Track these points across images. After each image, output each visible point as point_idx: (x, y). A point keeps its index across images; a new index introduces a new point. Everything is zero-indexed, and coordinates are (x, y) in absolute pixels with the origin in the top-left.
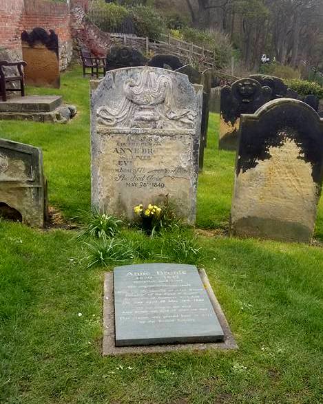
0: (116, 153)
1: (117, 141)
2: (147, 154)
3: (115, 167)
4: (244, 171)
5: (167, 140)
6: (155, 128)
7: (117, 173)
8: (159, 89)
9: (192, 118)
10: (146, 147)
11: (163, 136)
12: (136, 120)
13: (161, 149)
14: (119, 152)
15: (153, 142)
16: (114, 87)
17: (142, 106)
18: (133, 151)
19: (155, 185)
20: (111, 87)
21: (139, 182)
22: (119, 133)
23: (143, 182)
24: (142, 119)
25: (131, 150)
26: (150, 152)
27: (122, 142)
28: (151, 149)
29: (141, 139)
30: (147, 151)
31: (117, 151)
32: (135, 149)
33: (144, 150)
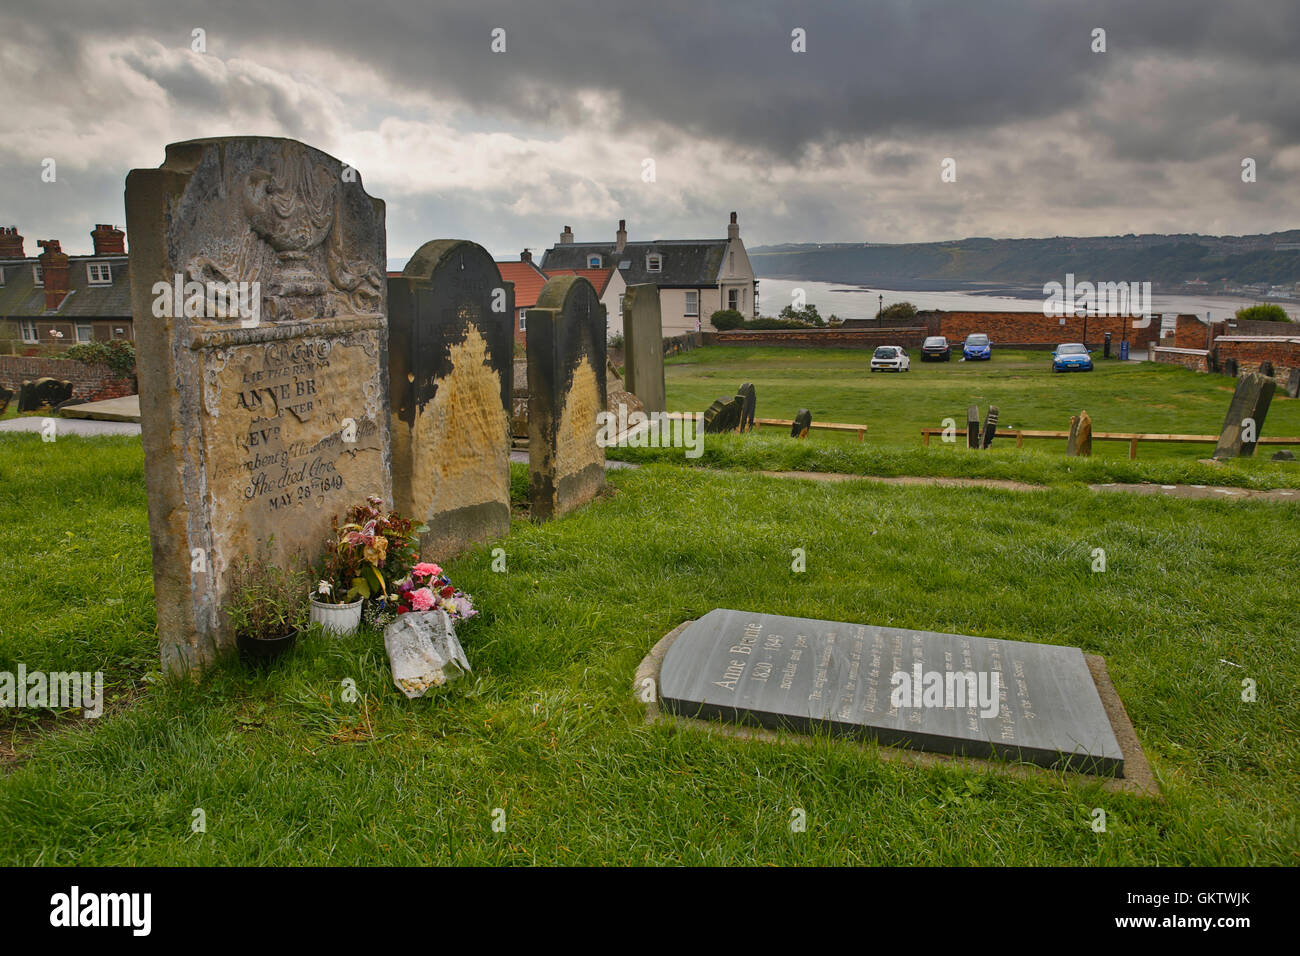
0: (241, 407)
1: (242, 367)
2: (306, 398)
3: (242, 456)
4: (422, 410)
5: (341, 350)
6: (322, 315)
7: (247, 475)
9: (377, 282)
10: (302, 378)
11: (333, 337)
12: (287, 295)
13: (330, 376)
14: (249, 401)
15: (314, 360)
16: (222, 193)
17: (291, 254)
18: (279, 395)
19: (326, 486)
20: (216, 194)
21: (293, 489)
22: (250, 342)
23: (305, 484)
24: (297, 293)
25: (274, 391)
26: (311, 391)
27: (253, 370)
28: (313, 381)
29: (293, 355)
30: (306, 388)
31: (244, 402)
32: (282, 386)
33: (300, 386)
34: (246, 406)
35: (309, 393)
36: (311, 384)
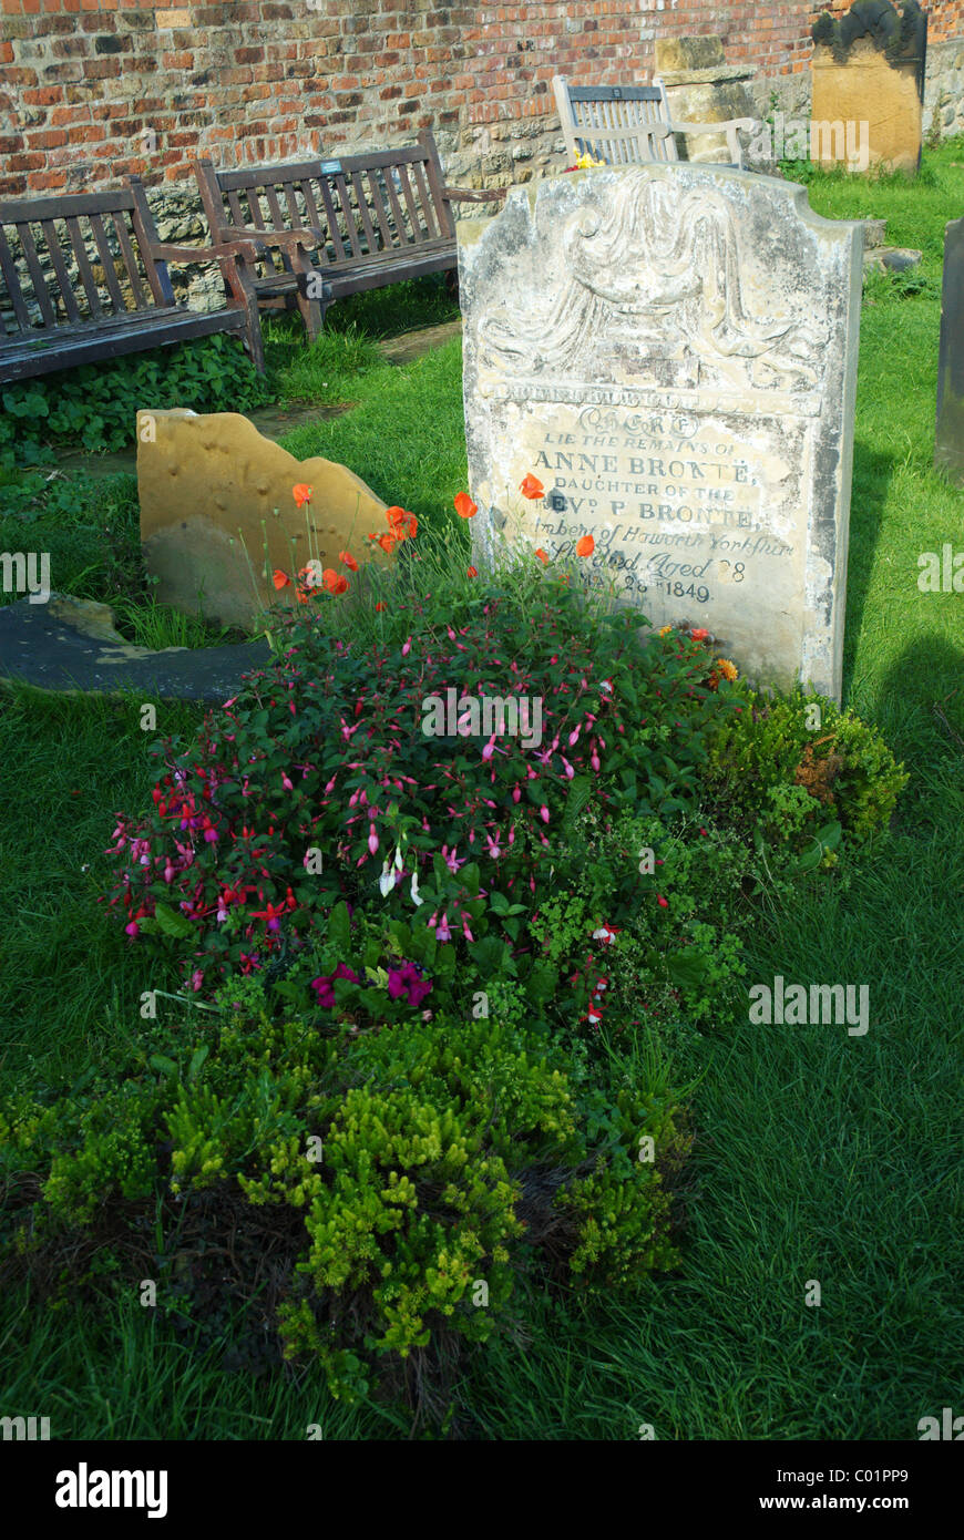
0: (541, 466)
1: (543, 426)
2: (645, 479)
6: (670, 383)
8: (680, 243)
9: (807, 353)
10: (639, 454)
11: (701, 415)
12: (604, 355)
14: (552, 461)
15: (666, 437)
16: (533, 238)
17: (626, 307)
18: (600, 465)
20: (525, 241)
21: (620, 575)
22: (550, 402)
23: (637, 575)
24: (622, 355)
25: (592, 460)
26: (656, 471)
27: (560, 430)
28: (661, 463)
29: (626, 425)
30: (647, 466)
31: (546, 461)
32: (606, 457)
33: (637, 463)
34: (547, 466)
35: (652, 473)
36: (656, 464)
